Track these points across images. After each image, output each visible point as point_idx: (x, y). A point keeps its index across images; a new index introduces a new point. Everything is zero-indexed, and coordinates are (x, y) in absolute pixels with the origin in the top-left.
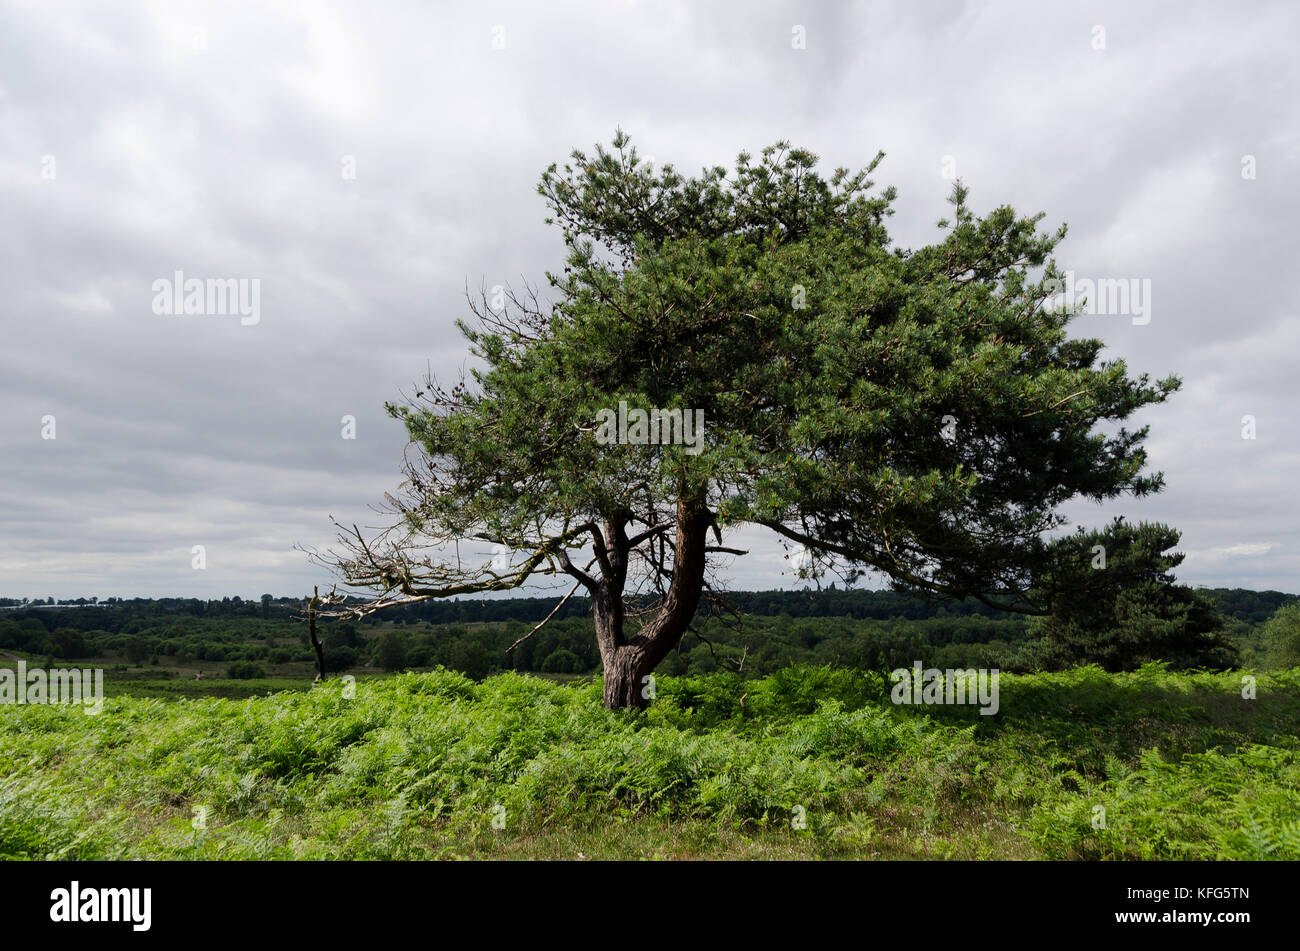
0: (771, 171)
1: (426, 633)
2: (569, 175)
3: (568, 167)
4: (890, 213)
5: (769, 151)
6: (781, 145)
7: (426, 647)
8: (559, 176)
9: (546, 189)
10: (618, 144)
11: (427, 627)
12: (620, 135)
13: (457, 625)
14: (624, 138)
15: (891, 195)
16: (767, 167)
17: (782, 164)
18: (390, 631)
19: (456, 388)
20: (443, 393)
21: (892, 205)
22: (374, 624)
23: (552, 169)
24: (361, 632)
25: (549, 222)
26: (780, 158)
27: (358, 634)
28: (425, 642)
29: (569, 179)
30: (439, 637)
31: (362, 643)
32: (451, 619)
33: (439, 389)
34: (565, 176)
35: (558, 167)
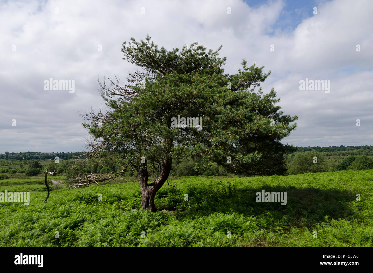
0: (192, 51)
1: (62, 163)
2: (130, 45)
3: (130, 43)
4: (224, 64)
5: (192, 45)
6: (196, 44)
7: (63, 167)
8: (127, 46)
9: (124, 50)
10: (148, 39)
11: (63, 161)
12: (148, 37)
13: (72, 160)
14: (149, 38)
15: (225, 59)
16: (191, 49)
17: (196, 49)
18: (50, 163)
19: (99, 114)
20: (95, 115)
21: (225, 62)
22: (44, 160)
23: (125, 43)
24: (40, 163)
25: (124, 59)
26: (195, 47)
27: (39, 164)
28: (62, 166)
29: (130, 47)
30: (67, 164)
31: (41, 167)
32: (71, 158)
33: (94, 114)
34: (129, 46)
35: (126, 42)
